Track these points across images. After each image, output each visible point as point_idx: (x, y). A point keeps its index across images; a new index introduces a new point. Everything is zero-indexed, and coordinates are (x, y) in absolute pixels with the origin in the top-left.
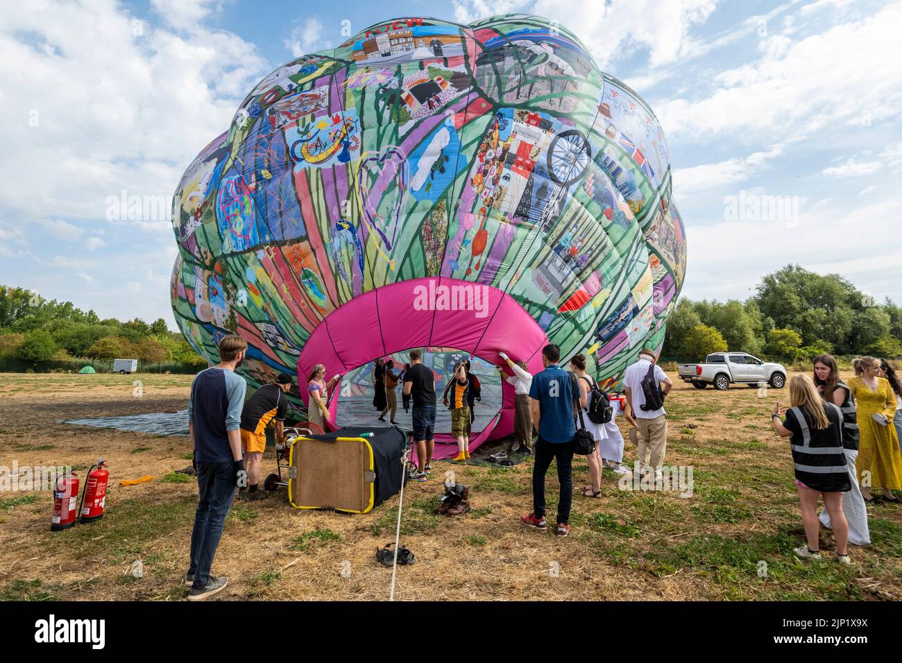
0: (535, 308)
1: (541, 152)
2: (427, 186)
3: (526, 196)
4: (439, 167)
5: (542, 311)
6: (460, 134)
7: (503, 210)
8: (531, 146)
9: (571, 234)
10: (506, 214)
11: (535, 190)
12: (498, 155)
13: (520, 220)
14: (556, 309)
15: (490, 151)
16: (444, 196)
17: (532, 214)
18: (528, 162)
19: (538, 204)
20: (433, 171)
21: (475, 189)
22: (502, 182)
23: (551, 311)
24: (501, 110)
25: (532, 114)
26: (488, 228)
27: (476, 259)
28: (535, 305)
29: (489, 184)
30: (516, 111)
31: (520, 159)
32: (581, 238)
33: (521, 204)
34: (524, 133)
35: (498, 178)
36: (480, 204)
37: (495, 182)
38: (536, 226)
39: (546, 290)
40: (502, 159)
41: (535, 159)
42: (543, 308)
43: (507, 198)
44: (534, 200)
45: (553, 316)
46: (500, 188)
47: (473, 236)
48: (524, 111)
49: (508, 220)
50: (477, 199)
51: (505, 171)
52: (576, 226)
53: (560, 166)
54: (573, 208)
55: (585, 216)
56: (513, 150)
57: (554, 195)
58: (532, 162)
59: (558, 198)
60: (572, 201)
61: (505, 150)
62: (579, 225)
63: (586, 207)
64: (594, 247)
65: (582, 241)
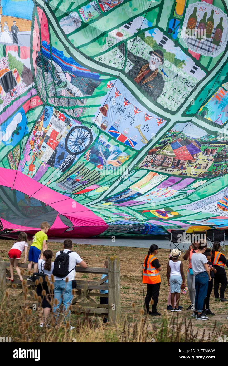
0: (60, 192)
1: (62, 137)
5: (64, 193)
9: (75, 175)
11: (57, 156)
12: (42, 135)
18: (55, 141)
19: (59, 162)
22: (42, 148)
23: (69, 194)
25: (61, 113)
29: (36, 147)
31: (52, 139)
33: (51, 157)
36: (32, 154)
37: (39, 147)
38: (58, 169)
39: (64, 189)
40: (43, 137)
44: (56, 160)
48: (58, 111)
49: (44, 164)
50: (31, 151)
51: (44, 143)
52: (78, 172)
53: (72, 145)
54: (77, 165)
55: (84, 168)
56: (49, 134)
57: (67, 158)
58: (57, 142)
59: (70, 159)
60: (77, 162)
61: (45, 134)
62: (80, 172)
63: (86, 164)
64: (90, 179)
65: (82, 177)
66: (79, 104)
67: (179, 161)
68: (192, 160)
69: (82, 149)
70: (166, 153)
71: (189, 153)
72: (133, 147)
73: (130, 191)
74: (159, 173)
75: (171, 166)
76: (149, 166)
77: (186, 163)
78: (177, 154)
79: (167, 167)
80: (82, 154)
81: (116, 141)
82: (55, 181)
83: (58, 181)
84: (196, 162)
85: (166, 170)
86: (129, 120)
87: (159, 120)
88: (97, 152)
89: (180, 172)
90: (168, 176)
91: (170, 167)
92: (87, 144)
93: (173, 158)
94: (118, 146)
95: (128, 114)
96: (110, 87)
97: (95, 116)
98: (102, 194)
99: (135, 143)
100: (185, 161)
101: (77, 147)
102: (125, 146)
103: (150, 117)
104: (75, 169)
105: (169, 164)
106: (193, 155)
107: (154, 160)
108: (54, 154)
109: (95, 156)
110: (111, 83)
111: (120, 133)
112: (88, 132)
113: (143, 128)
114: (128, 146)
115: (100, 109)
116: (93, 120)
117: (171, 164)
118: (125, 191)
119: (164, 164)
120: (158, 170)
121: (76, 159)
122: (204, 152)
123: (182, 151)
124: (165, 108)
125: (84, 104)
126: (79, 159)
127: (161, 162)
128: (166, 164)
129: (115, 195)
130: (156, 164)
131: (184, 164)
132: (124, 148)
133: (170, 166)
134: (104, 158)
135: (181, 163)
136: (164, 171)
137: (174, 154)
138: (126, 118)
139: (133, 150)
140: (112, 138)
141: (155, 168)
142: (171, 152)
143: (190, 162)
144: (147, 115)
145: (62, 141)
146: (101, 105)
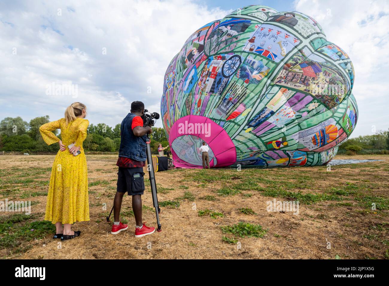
0: (217, 121)
1: (220, 68)
2: (188, 89)
3: (214, 85)
4: (191, 82)
5: (220, 121)
6: (197, 70)
7: (206, 91)
8: (216, 67)
9: (229, 93)
10: (207, 92)
11: (216, 82)
12: (206, 74)
13: (211, 93)
14: (225, 120)
15: (204, 73)
16: (191, 91)
17: (215, 91)
18: (215, 73)
19: (217, 87)
20: (189, 84)
21: (199, 87)
22: (206, 82)
23: (223, 121)
24: (210, 58)
25: (219, 56)
26: (201, 98)
27: (199, 108)
28: (217, 120)
29: (203, 84)
30: (214, 57)
31: (213, 73)
32: (233, 94)
33: (212, 88)
34: (215, 63)
35: (205, 81)
36: (200, 91)
37: (204, 83)
38: (217, 94)
39: (221, 114)
40: (207, 74)
41: (217, 72)
42: (220, 120)
43: (207, 87)
44: (216, 85)
45: (225, 122)
46: (206, 85)
47: (198, 101)
48: (216, 56)
49: (208, 94)
50: (199, 90)
51: (208, 78)
52: (231, 90)
53: (227, 71)
54: (231, 84)
55: (236, 85)
56: (211, 71)
57: (223, 82)
58: (217, 73)
59: (225, 82)
60: (230, 82)
61: (208, 71)
62: (232, 90)
63: (237, 82)
64: (239, 95)
65: (234, 95)
66: (235, 40)
67: (306, 77)
68: (315, 78)
69: (234, 71)
70: (296, 71)
71: (313, 71)
72: (274, 59)
73: (267, 109)
74: (289, 89)
75: (300, 81)
76: (282, 82)
77: (311, 80)
78: (304, 71)
79: (296, 82)
80: (234, 74)
81: (261, 56)
82: (215, 108)
83: (216, 107)
84: (317, 80)
85: (295, 86)
86: (273, 39)
87: (295, 39)
88: (245, 70)
89: (305, 88)
90: (295, 92)
91: (298, 83)
92: (237, 66)
93: (301, 74)
94: (262, 60)
95: (272, 36)
96: (257, 28)
97: (245, 45)
98: (246, 118)
99: (276, 56)
100: (310, 77)
101: (230, 71)
102: (267, 59)
103: (289, 36)
104: (229, 88)
105: (298, 80)
106: (316, 74)
107: (286, 76)
108: (215, 82)
109: (244, 73)
110: (258, 25)
111: (265, 50)
112: (238, 58)
113: (283, 44)
114: (270, 59)
115: (249, 40)
116: (243, 49)
117: (299, 80)
118: (262, 111)
119: (294, 80)
120: (289, 85)
121: (230, 80)
122: (324, 73)
123: (308, 69)
124: (299, 32)
125: (238, 39)
126: (231, 80)
127: (292, 78)
128: (296, 79)
129: (256, 116)
130: (288, 79)
131: (309, 81)
132: (267, 61)
133: (298, 81)
134: (250, 73)
135: (307, 79)
136: (293, 87)
137: (302, 71)
138: (270, 38)
139: (273, 62)
140: (258, 55)
141: (287, 84)
142: (300, 70)
143: (314, 79)
144: (287, 35)
145: (220, 70)
146: (249, 38)
